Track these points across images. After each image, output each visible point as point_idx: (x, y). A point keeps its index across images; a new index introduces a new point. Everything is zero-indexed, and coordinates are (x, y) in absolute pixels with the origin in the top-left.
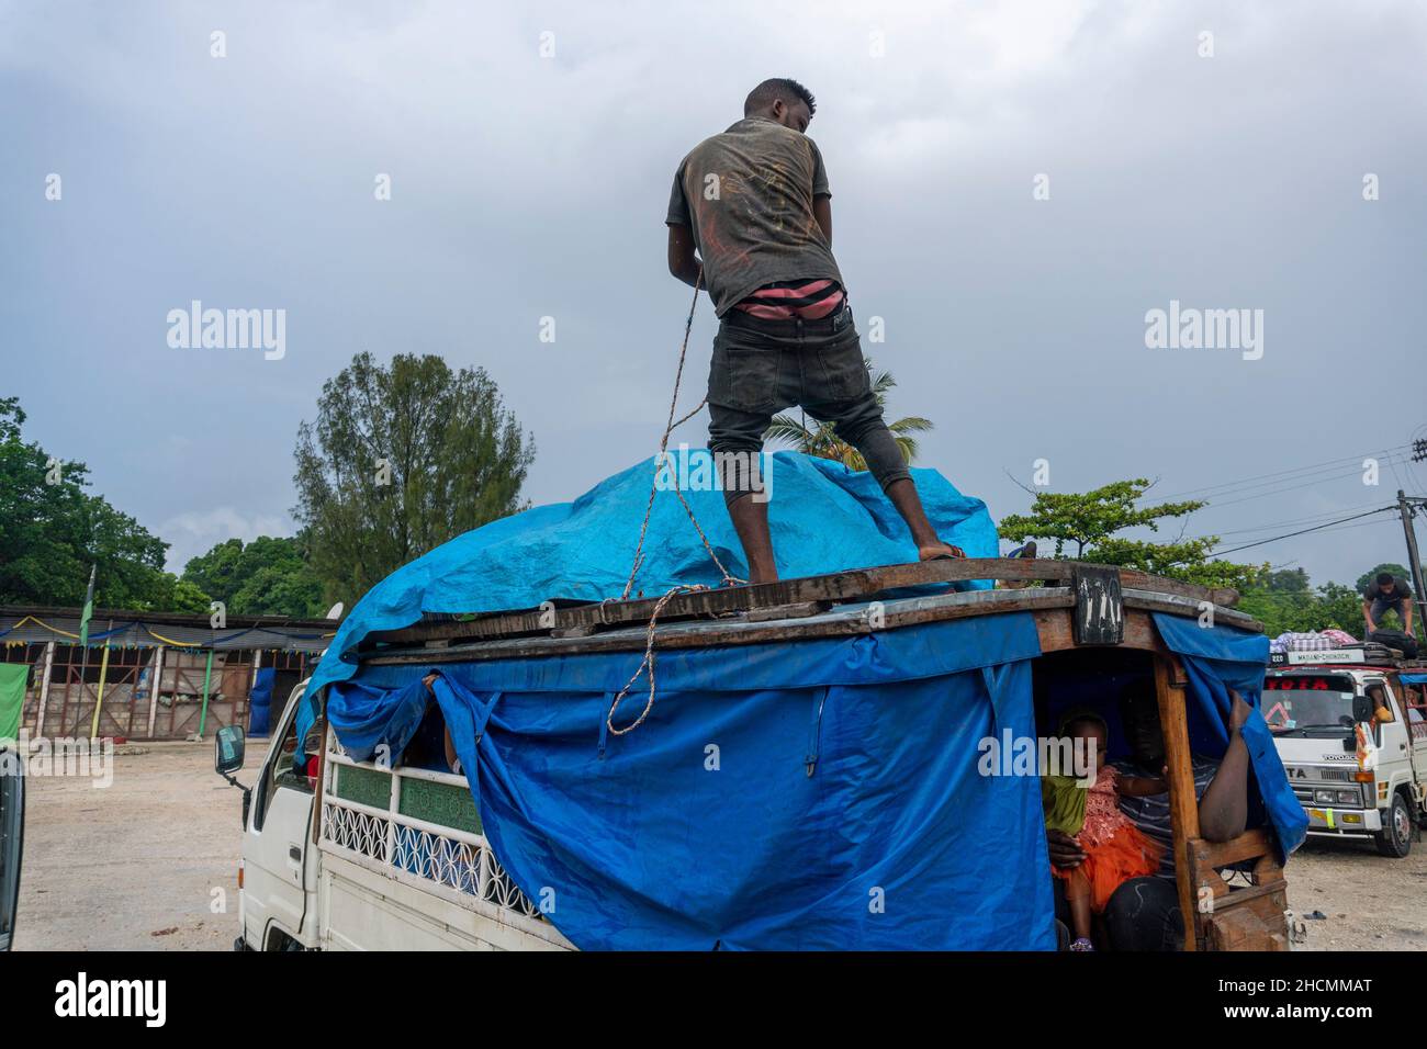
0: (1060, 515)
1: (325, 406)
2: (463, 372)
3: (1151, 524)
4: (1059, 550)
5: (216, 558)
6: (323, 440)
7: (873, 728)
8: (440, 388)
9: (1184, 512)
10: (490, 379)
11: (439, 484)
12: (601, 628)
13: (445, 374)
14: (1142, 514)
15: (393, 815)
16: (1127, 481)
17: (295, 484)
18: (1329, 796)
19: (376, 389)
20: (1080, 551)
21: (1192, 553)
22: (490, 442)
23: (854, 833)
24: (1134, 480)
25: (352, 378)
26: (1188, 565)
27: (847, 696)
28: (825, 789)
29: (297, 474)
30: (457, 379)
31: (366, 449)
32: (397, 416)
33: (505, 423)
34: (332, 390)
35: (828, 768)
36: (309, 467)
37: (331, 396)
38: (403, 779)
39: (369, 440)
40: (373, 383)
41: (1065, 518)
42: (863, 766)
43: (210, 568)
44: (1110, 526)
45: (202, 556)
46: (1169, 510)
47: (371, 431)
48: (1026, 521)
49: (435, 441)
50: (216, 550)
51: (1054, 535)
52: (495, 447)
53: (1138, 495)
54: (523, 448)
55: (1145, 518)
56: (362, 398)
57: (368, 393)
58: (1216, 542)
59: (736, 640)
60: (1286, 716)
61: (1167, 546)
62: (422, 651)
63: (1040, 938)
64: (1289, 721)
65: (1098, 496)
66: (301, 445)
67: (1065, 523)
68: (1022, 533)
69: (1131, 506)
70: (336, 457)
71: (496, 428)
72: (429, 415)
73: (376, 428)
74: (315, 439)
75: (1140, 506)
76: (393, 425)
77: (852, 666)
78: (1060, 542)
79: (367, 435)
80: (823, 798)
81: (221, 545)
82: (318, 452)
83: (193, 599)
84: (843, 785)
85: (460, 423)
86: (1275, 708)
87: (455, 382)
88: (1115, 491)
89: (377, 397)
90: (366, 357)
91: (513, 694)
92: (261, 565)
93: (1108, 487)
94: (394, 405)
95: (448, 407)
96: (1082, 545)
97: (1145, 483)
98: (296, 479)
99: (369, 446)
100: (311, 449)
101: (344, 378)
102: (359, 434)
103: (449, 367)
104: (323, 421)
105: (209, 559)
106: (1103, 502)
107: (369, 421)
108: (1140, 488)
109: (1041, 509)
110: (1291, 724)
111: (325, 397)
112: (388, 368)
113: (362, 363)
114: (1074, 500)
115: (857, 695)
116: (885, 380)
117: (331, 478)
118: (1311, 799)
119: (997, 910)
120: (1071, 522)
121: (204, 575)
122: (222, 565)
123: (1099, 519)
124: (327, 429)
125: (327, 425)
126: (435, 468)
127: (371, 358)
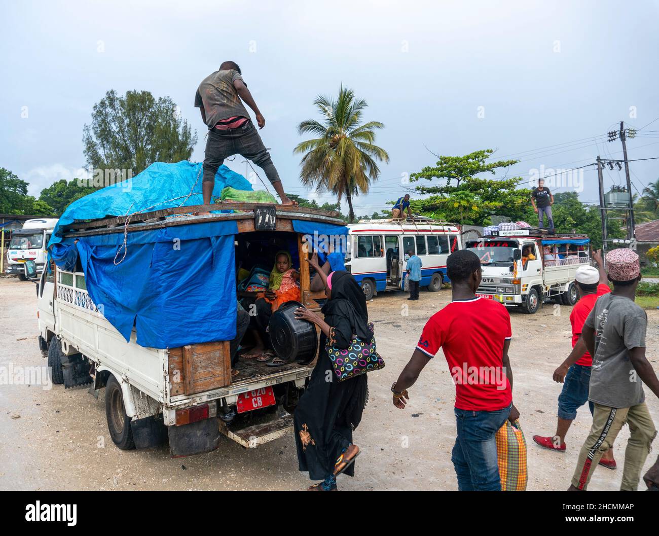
0: (449, 167)
1: (95, 116)
2: (160, 99)
3: (492, 171)
4: (448, 183)
5: (55, 189)
6: (96, 133)
7: (167, 254)
8: (149, 107)
9: (508, 165)
10: (173, 102)
11: (152, 154)
12: (119, 225)
13: (151, 100)
14: (487, 166)
15: (74, 288)
16: (482, 150)
17: (84, 155)
18: (502, 290)
19: (119, 108)
20: (458, 184)
21: (509, 185)
22: (175, 134)
23: (162, 283)
24: (486, 150)
25: (107, 102)
26: (508, 190)
27: (159, 245)
28: (154, 271)
29: (85, 149)
30: (157, 102)
31: (116, 138)
32: (130, 122)
33: (182, 125)
34: (98, 109)
35: (155, 265)
36: (91, 147)
37: (97, 112)
38: (77, 276)
39: (118, 133)
40: (117, 104)
41: (451, 168)
42: (164, 265)
43: (53, 193)
44: (473, 172)
45: (48, 188)
46: (501, 164)
47: (118, 129)
48: (433, 169)
49: (149, 133)
50: (54, 185)
51: (446, 176)
52: (178, 137)
53: (487, 157)
54: (192, 137)
55: (489, 168)
56: (112, 113)
57: (115, 110)
58: (520, 179)
59: (141, 229)
60: (489, 258)
61: (499, 181)
62: (79, 233)
63: (230, 314)
64: (490, 259)
65: (468, 158)
66: (85, 136)
67: (451, 170)
68: (431, 175)
69: (483, 162)
70: (103, 142)
71: (178, 127)
72: (145, 121)
73: (121, 127)
74: (92, 133)
75: (487, 162)
76: (128, 126)
77: (159, 236)
78: (449, 180)
79: (117, 131)
80: (154, 273)
81: (57, 183)
82: (94, 139)
83: (44, 209)
84: (159, 270)
85: (160, 124)
86: (486, 254)
87: (156, 104)
88: (476, 155)
89: (120, 112)
90: (112, 92)
91: (99, 246)
92: (77, 192)
93: (473, 154)
94: (128, 115)
95: (154, 116)
96: (459, 181)
97: (491, 151)
98: (84, 152)
99: (118, 136)
100: (91, 137)
101: (103, 103)
102: (112, 130)
103: (154, 97)
104: (95, 124)
105: (51, 189)
106: (470, 160)
107: (117, 124)
108: (489, 154)
109: (441, 164)
110: (491, 261)
111: (95, 112)
112: (125, 98)
113: (111, 95)
114: (456, 160)
115: (162, 245)
116: (362, 104)
117: (101, 152)
118: (495, 291)
119: (213, 306)
120: (454, 170)
121: (50, 197)
122: (58, 192)
123: (467, 168)
124: (97, 127)
125: (97, 126)
126: (150, 146)
127: (115, 92)
